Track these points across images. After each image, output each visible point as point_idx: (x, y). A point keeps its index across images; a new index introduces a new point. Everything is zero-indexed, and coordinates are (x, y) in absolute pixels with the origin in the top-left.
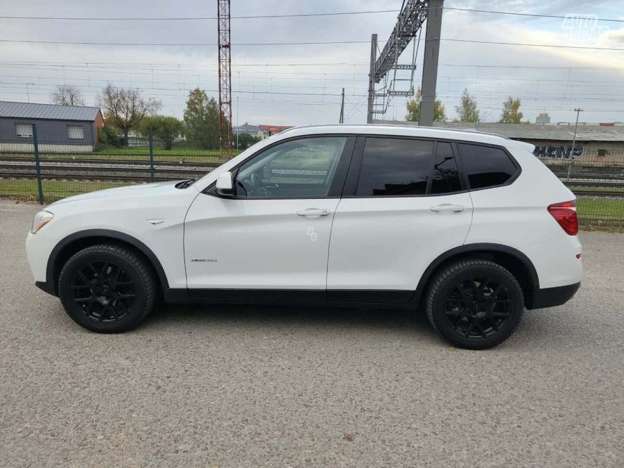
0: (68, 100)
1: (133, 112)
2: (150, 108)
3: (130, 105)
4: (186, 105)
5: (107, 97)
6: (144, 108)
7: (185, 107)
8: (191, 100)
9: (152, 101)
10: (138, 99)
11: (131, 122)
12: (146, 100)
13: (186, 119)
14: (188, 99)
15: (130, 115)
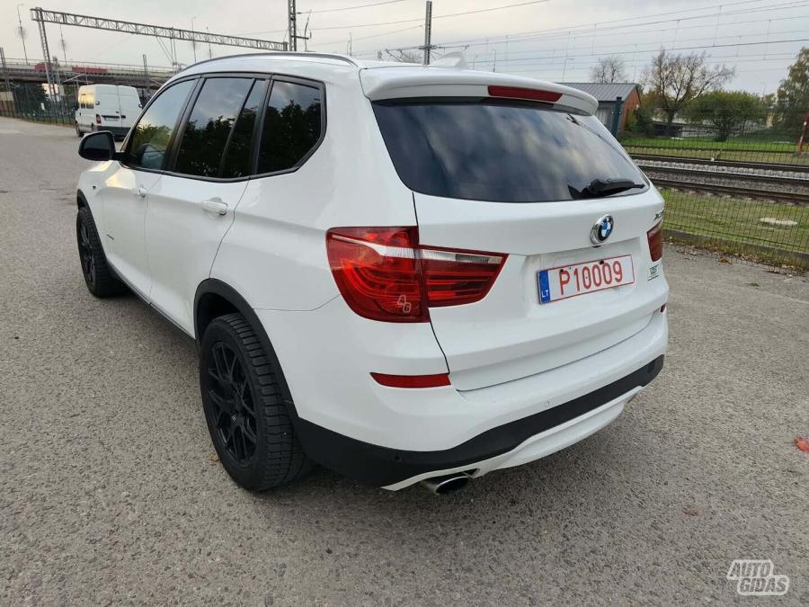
0: (608, 76)
1: (688, 89)
2: (713, 80)
3: (687, 77)
4: (788, 72)
5: (657, 68)
6: (706, 80)
7: (786, 76)
8: (800, 64)
9: (720, 69)
10: (699, 69)
11: (682, 101)
12: (711, 68)
13: (782, 94)
14: (793, 62)
15: (684, 92)
